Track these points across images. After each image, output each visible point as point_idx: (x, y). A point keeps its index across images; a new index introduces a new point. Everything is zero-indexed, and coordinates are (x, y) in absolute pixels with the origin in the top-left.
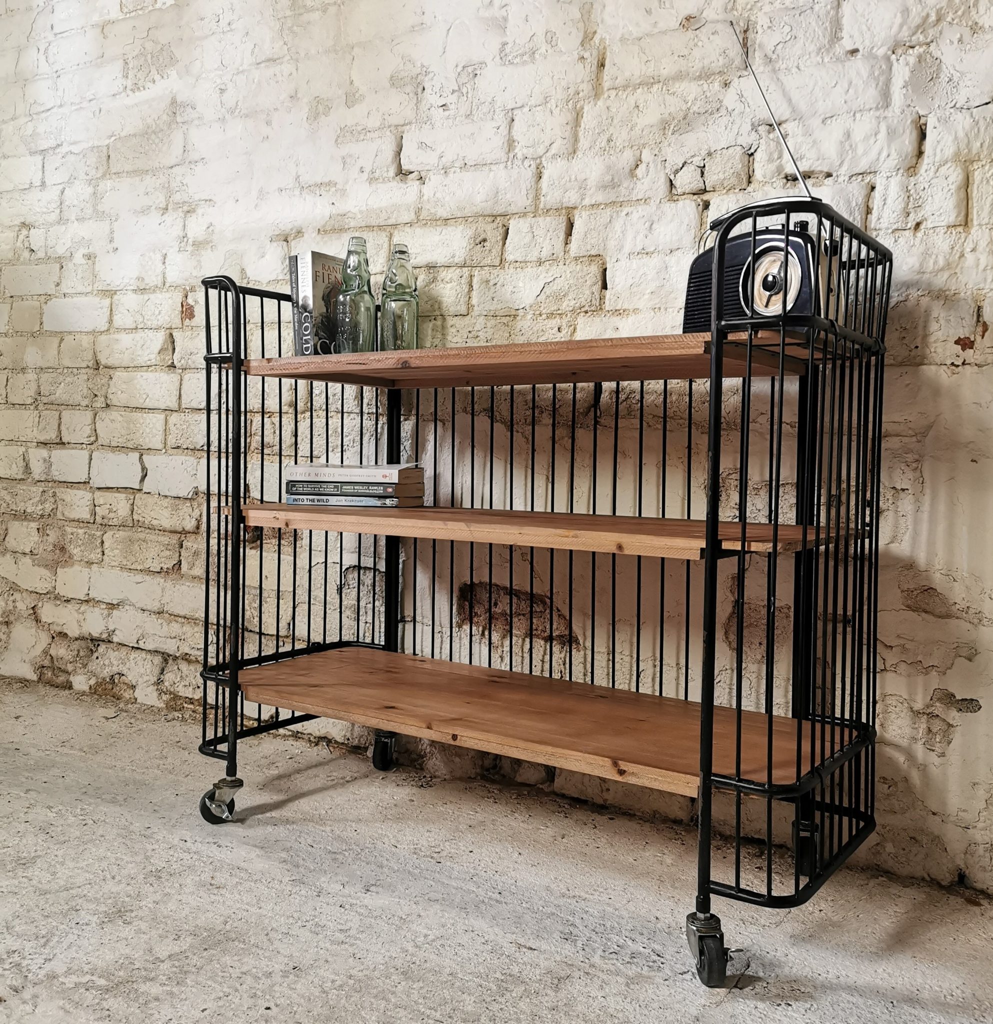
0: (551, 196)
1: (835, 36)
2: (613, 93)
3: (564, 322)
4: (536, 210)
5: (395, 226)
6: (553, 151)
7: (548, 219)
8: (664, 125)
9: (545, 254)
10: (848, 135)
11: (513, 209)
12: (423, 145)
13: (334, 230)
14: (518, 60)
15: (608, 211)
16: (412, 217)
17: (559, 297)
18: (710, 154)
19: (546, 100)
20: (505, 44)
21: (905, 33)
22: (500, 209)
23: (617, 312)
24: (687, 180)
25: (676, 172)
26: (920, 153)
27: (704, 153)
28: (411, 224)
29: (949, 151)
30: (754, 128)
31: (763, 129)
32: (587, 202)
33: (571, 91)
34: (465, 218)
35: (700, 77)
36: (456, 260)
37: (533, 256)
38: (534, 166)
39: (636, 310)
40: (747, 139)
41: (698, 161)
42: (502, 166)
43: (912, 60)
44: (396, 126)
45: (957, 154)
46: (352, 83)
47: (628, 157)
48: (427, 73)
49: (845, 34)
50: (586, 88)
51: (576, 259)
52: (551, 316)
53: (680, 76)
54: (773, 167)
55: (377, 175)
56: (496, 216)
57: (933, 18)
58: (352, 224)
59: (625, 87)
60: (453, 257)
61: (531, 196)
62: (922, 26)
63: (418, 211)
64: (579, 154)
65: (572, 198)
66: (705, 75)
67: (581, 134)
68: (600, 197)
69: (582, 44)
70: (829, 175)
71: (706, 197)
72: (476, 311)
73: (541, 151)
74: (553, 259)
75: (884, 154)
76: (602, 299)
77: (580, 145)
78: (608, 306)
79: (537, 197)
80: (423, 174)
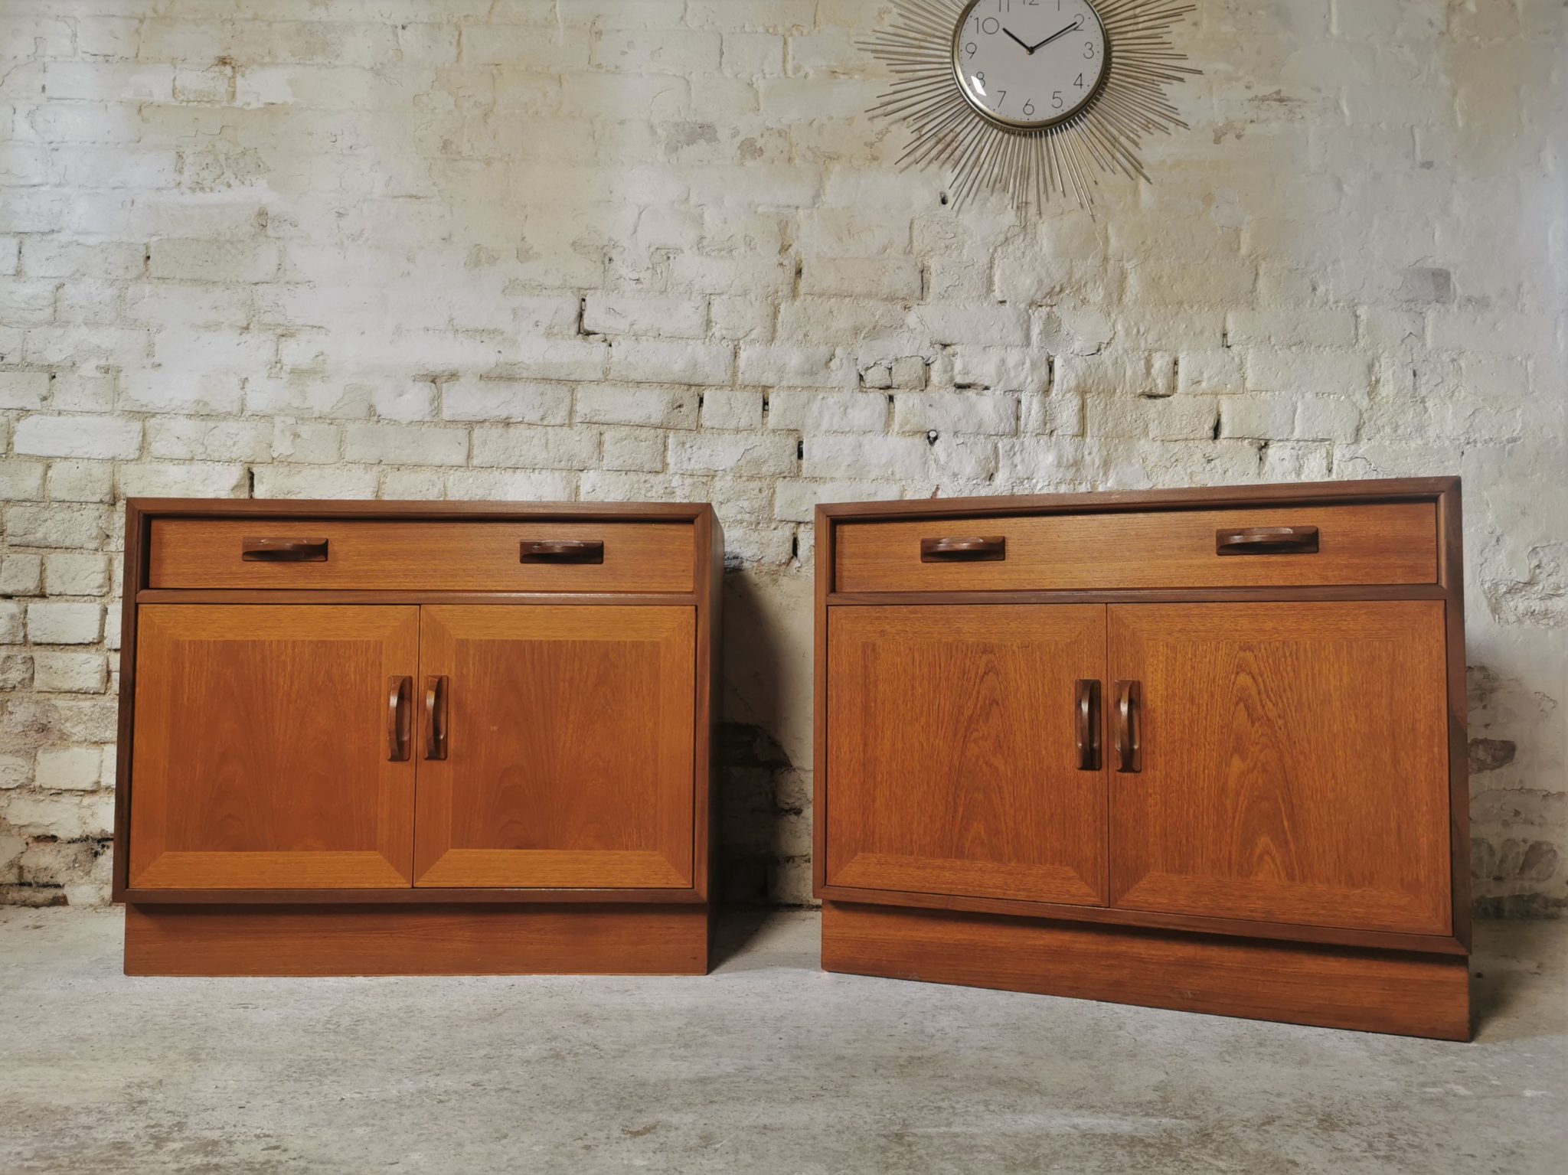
0: (747, 373)
1: (990, 289)
2: (809, 298)
3: (765, 483)
4: (732, 384)
5: (578, 382)
6: (753, 335)
7: (745, 393)
8: (856, 331)
9: (743, 423)
10: (1003, 361)
11: (710, 381)
12: (610, 310)
13: (500, 378)
14: (716, 253)
15: (805, 394)
16: (599, 375)
17: (758, 463)
18: (897, 360)
19: (745, 293)
20: (702, 238)
21: (1038, 297)
22: (698, 381)
23: (814, 479)
24: (875, 377)
25: (867, 369)
26: (1050, 382)
27: (891, 357)
28: (598, 382)
29: (1073, 383)
30: (932, 344)
31: (938, 347)
32: (784, 383)
33: (771, 289)
34: (661, 384)
35: (886, 299)
36: (653, 421)
37: (732, 424)
38: (731, 346)
39: (832, 479)
40: (926, 352)
41: (885, 363)
42: (700, 342)
43: (1044, 316)
44: (580, 289)
45: (1078, 386)
46: (524, 239)
47: (823, 351)
48: (614, 247)
49: (996, 287)
50: (785, 290)
51: (774, 431)
52: (751, 478)
53: (868, 295)
54: (947, 376)
55: (556, 330)
56: (690, 386)
57: (1058, 289)
58: (525, 375)
59: (821, 295)
60: (649, 418)
61: (729, 373)
62: (1050, 294)
63: (606, 372)
64: (777, 342)
65: (769, 378)
66: (891, 298)
67: (779, 325)
68: (798, 381)
69: (780, 252)
70: (987, 388)
71: (891, 392)
72: (672, 468)
73: (740, 334)
74: (751, 429)
75: (1029, 379)
76: (799, 467)
77: (778, 334)
78: (805, 473)
79: (735, 374)
80: (609, 338)
